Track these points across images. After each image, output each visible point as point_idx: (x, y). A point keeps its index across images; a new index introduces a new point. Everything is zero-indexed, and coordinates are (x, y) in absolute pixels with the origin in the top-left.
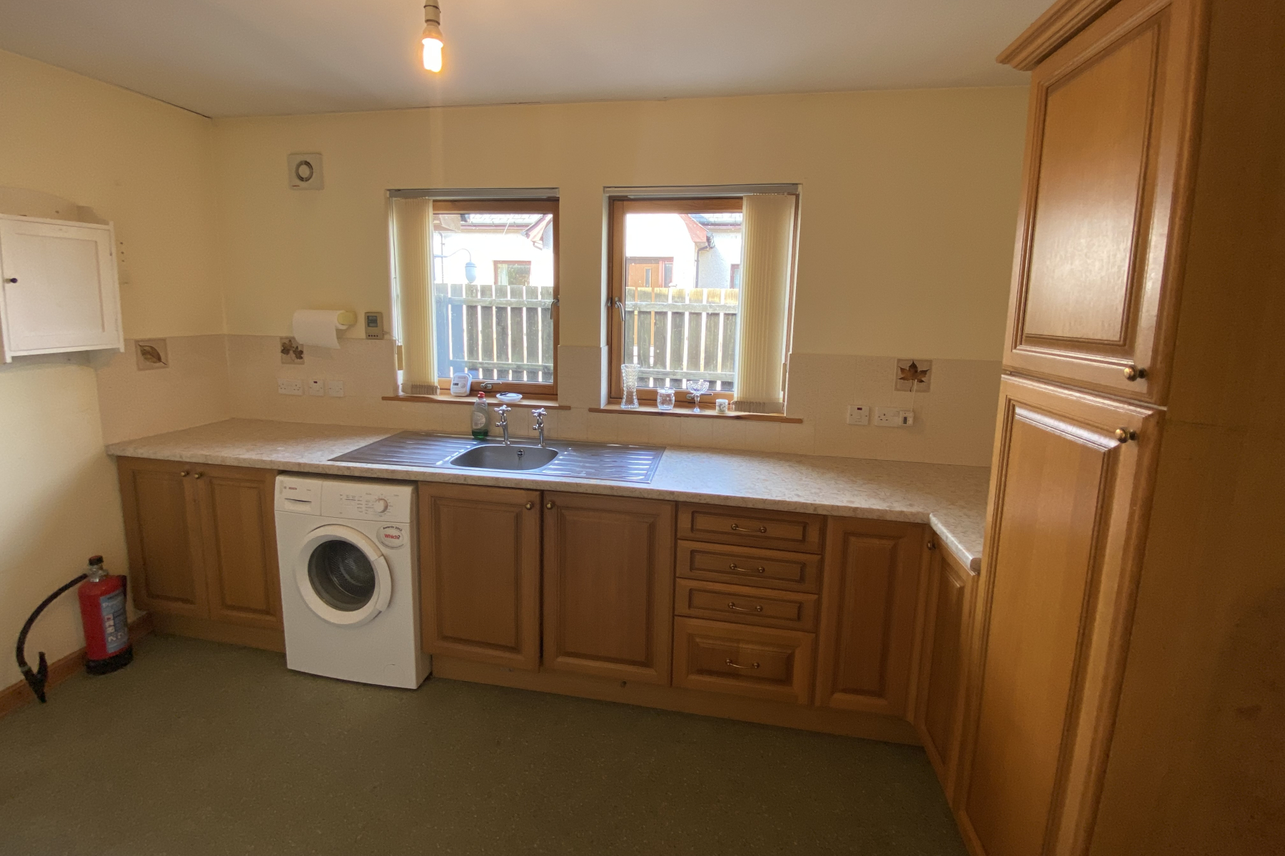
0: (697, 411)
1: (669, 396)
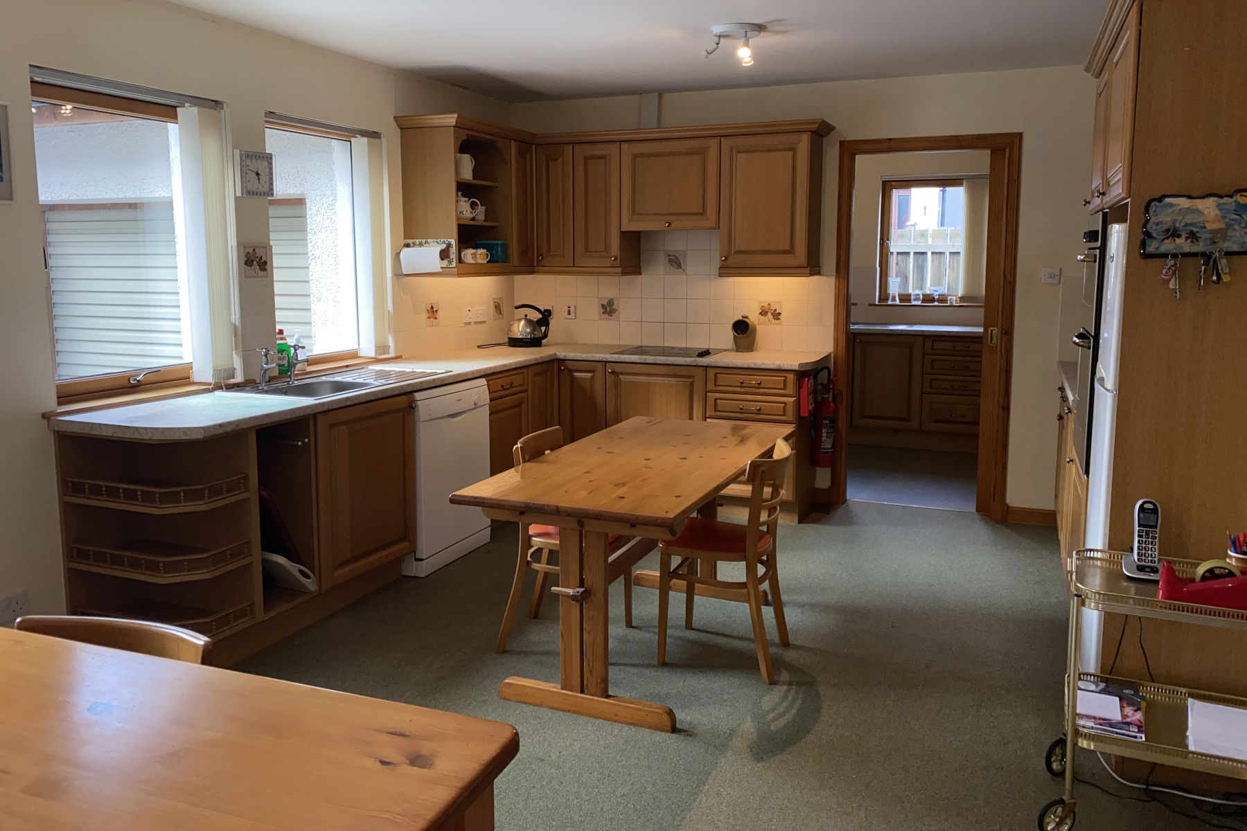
0: (936, 304)
1: (919, 295)
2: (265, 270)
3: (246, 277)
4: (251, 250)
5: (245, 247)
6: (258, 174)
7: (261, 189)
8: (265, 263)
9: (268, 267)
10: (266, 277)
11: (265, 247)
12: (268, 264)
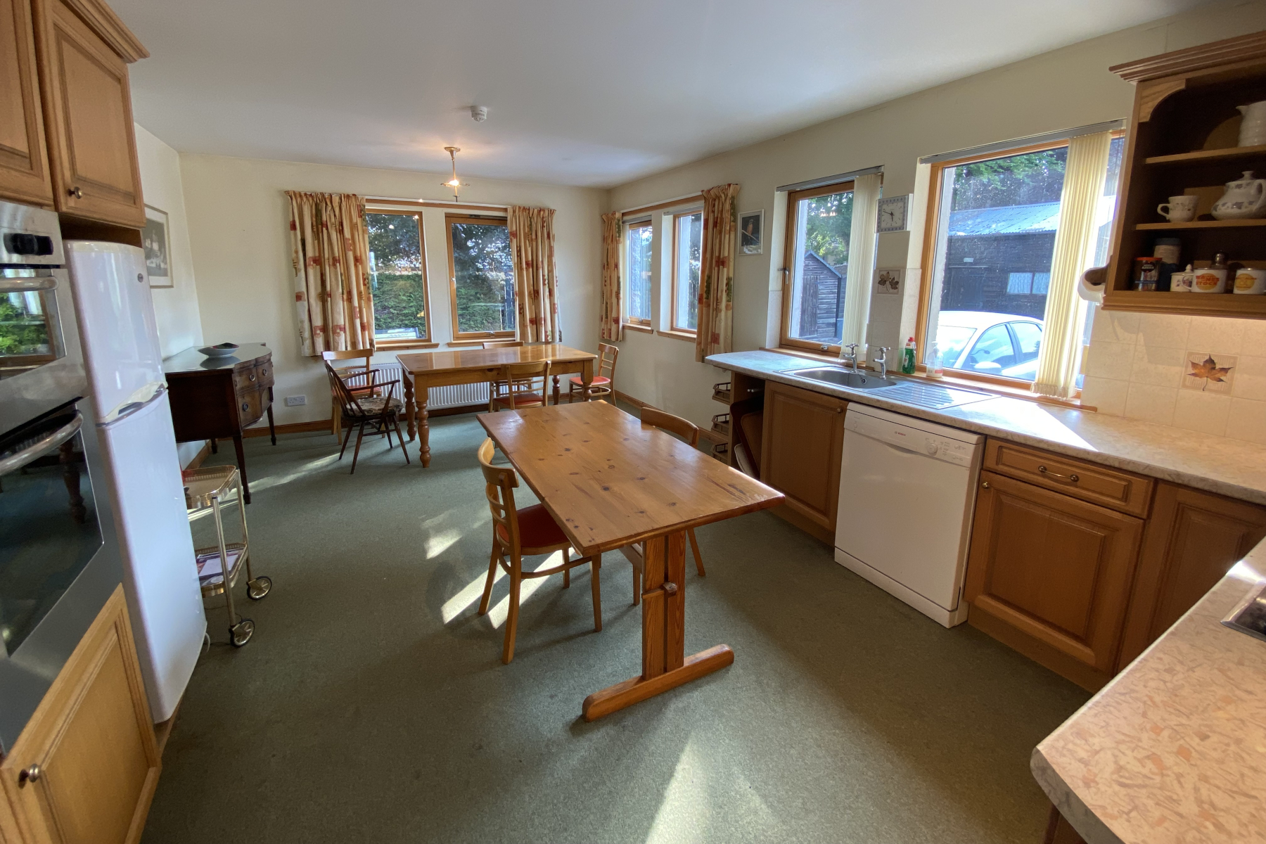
2: (897, 288)
3: (878, 293)
4: (885, 273)
5: (880, 271)
6: (892, 214)
7: (894, 225)
8: (897, 283)
9: (899, 286)
10: (897, 293)
11: (899, 271)
12: (900, 283)
